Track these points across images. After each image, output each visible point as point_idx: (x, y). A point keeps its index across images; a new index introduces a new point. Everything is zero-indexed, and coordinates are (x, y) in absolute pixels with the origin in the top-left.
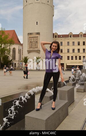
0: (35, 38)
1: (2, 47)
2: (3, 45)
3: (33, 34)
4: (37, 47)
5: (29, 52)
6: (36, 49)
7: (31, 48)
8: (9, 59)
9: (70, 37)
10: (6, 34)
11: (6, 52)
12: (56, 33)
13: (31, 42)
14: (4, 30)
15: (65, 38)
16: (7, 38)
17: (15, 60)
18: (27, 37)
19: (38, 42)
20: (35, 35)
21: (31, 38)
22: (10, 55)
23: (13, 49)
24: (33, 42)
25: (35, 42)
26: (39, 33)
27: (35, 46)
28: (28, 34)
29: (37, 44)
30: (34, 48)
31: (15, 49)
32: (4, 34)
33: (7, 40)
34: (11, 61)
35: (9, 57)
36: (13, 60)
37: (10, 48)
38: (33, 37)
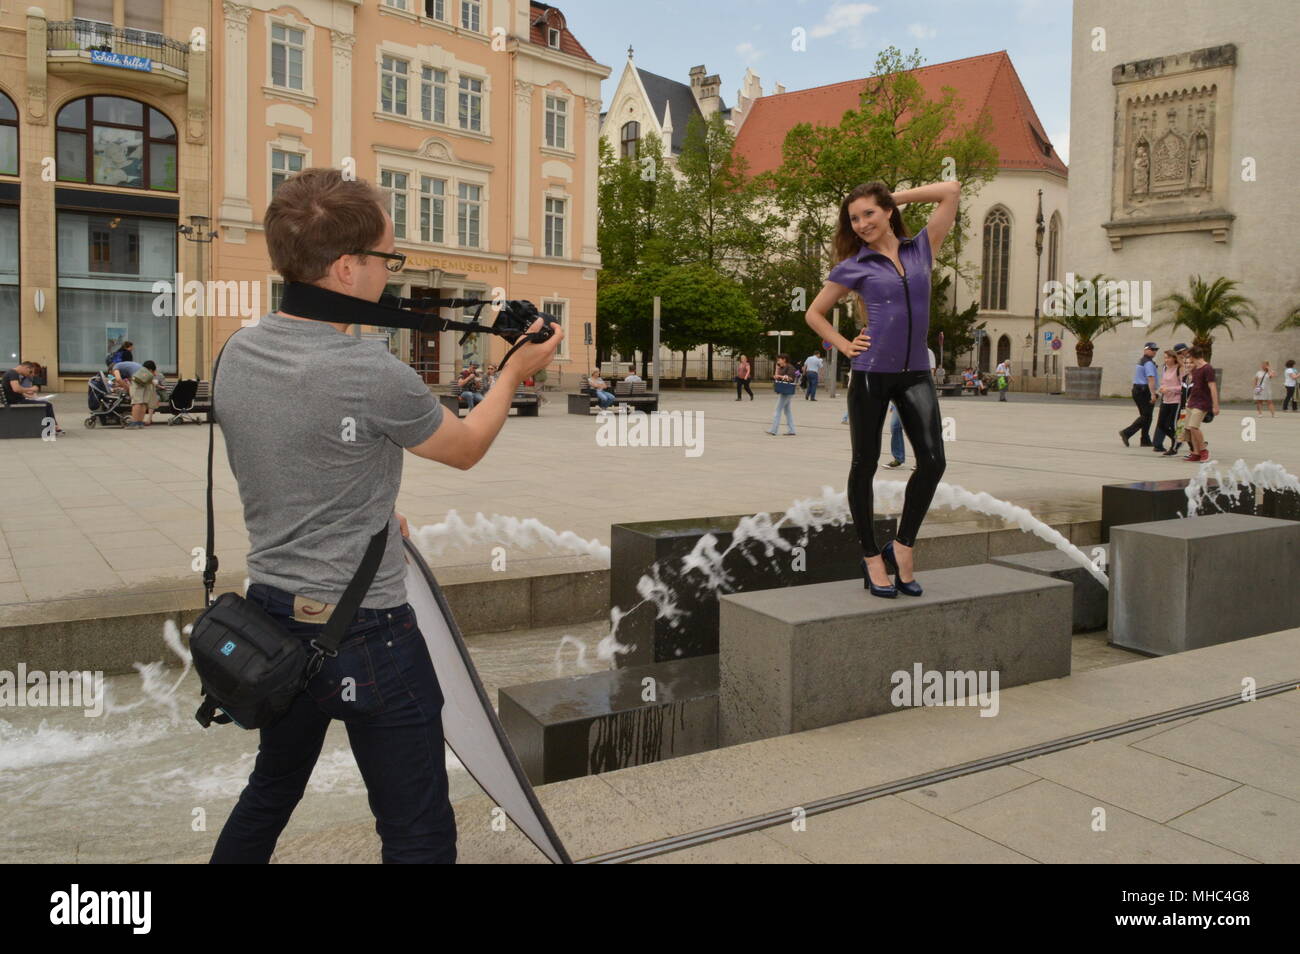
0: (1182, 107)
3: (1169, 70)
4: (1207, 189)
5: (1123, 234)
6: (1194, 206)
7: (1147, 194)
8: (949, 305)
10: (931, 94)
13: (1145, 145)
14: (910, 66)
16: (933, 130)
17: (1003, 306)
18: (1104, 101)
19: (1219, 136)
20: (1188, 72)
21: (1149, 111)
22: (956, 267)
23: (992, 214)
24: (1166, 141)
25: (1184, 138)
26: (1227, 56)
27: (1182, 178)
28: (1120, 70)
29: (1202, 158)
30: (1176, 196)
31: (1004, 218)
32: (910, 101)
33: (941, 141)
34: (966, 321)
35: (953, 283)
36: (989, 306)
37: (962, 211)
38: (1166, 94)
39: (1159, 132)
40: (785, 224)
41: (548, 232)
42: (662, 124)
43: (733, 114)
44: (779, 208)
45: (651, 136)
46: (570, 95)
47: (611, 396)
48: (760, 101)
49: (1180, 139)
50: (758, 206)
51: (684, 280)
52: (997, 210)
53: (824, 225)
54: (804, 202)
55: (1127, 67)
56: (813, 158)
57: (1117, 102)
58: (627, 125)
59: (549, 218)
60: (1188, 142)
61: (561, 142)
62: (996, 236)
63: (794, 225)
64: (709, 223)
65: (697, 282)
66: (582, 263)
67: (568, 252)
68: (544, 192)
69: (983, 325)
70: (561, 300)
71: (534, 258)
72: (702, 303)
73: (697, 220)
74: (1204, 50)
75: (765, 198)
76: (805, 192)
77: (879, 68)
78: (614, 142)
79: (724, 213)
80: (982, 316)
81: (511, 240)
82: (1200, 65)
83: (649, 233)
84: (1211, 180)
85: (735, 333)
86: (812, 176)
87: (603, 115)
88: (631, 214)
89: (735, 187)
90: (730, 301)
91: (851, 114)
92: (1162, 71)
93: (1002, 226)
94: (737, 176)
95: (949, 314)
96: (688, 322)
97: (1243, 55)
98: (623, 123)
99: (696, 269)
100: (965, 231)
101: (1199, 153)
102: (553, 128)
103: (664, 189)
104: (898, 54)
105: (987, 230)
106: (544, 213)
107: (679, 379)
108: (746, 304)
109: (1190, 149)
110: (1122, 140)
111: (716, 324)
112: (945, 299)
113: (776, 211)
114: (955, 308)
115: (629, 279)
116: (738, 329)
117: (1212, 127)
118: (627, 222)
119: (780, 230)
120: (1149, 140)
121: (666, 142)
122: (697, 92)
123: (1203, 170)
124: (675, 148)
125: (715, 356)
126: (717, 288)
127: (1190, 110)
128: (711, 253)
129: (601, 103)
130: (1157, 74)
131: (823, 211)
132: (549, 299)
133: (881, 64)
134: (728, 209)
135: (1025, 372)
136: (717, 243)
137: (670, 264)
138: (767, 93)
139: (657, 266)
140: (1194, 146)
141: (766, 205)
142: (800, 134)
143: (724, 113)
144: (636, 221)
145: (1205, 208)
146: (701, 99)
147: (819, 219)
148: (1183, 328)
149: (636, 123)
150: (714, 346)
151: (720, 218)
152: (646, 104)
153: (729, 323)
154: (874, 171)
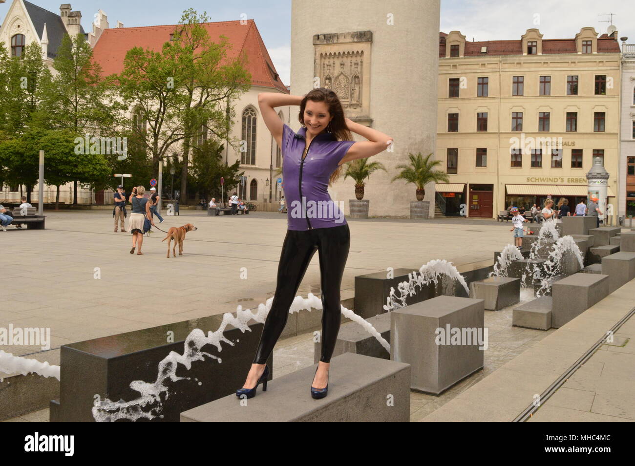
0: (347, 61)
1: (193, 105)
2: (196, 95)
3: (341, 40)
4: (359, 105)
6: (353, 114)
8: (223, 161)
9: (530, 51)
10: (214, 39)
11: (211, 125)
12: (458, 33)
13: (330, 79)
14: (201, 21)
15: (501, 58)
16: (215, 59)
17: (253, 163)
18: (309, 53)
19: (365, 77)
20: (350, 43)
21: (331, 61)
22: (228, 140)
23: (246, 110)
24: (340, 78)
25: (349, 77)
26: (368, 36)
27: (348, 99)
28: (317, 37)
29: (357, 88)
31: (253, 113)
32: (201, 42)
33: (218, 66)
34: (233, 171)
35: (225, 149)
36: (246, 163)
37: (231, 107)
38: (339, 53)
39: (336, 73)
40: (125, 108)
42: (41, 38)
43: (89, 36)
44: (122, 98)
45: (34, 45)
47: (11, 218)
48: (107, 31)
49: (347, 78)
50: (108, 96)
51: (58, 139)
52: (250, 108)
53: (150, 110)
54: (138, 95)
55: (320, 36)
56: (144, 69)
57: (315, 54)
58: (16, 35)
60: (350, 79)
62: (249, 123)
63: (130, 108)
64: (75, 104)
65: (67, 141)
69: (243, 173)
72: (71, 155)
73: (67, 102)
74: (357, 32)
75: (113, 91)
76: (138, 89)
77: (184, 20)
78: (7, 46)
79: (86, 98)
80: (242, 168)
82: (355, 40)
83: (32, 107)
84: (361, 101)
85: (93, 175)
86: (143, 80)
88: (20, 94)
89: (93, 82)
91: (168, 45)
92: (337, 41)
93: (252, 117)
94: (95, 76)
95: (224, 166)
96: (61, 167)
97: (376, 37)
98: (13, 34)
99: (66, 133)
100: (233, 119)
101: (356, 85)
103: (43, 79)
104: (195, 13)
105: (244, 119)
107: (53, 204)
108: (101, 156)
109: (351, 83)
110: (318, 75)
111: (80, 169)
112: (221, 157)
113: (120, 100)
114: (227, 163)
115: (18, 137)
116: (95, 173)
117: (361, 73)
118: (16, 99)
119: (122, 111)
120: (331, 76)
121: (44, 49)
122: (65, 20)
123: (358, 94)
124: (50, 54)
125: (79, 189)
127: (351, 63)
128: (76, 123)
130: (335, 42)
131: (150, 102)
133: (185, 18)
134: (88, 96)
135: (265, 200)
136: (80, 117)
137: (48, 129)
138: (111, 27)
139: (39, 130)
140: (353, 82)
141: (113, 95)
142: (135, 54)
143: (83, 35)
144: (22, 99)
145: (359, 115)
146: (68, 25)
147: (147, 106)
148: (350, 178)
149: (22, 35)
150: (78, 182)
151: (83, 101)
152: (29, 24)
153: (89, 168)
154: (182, 81)
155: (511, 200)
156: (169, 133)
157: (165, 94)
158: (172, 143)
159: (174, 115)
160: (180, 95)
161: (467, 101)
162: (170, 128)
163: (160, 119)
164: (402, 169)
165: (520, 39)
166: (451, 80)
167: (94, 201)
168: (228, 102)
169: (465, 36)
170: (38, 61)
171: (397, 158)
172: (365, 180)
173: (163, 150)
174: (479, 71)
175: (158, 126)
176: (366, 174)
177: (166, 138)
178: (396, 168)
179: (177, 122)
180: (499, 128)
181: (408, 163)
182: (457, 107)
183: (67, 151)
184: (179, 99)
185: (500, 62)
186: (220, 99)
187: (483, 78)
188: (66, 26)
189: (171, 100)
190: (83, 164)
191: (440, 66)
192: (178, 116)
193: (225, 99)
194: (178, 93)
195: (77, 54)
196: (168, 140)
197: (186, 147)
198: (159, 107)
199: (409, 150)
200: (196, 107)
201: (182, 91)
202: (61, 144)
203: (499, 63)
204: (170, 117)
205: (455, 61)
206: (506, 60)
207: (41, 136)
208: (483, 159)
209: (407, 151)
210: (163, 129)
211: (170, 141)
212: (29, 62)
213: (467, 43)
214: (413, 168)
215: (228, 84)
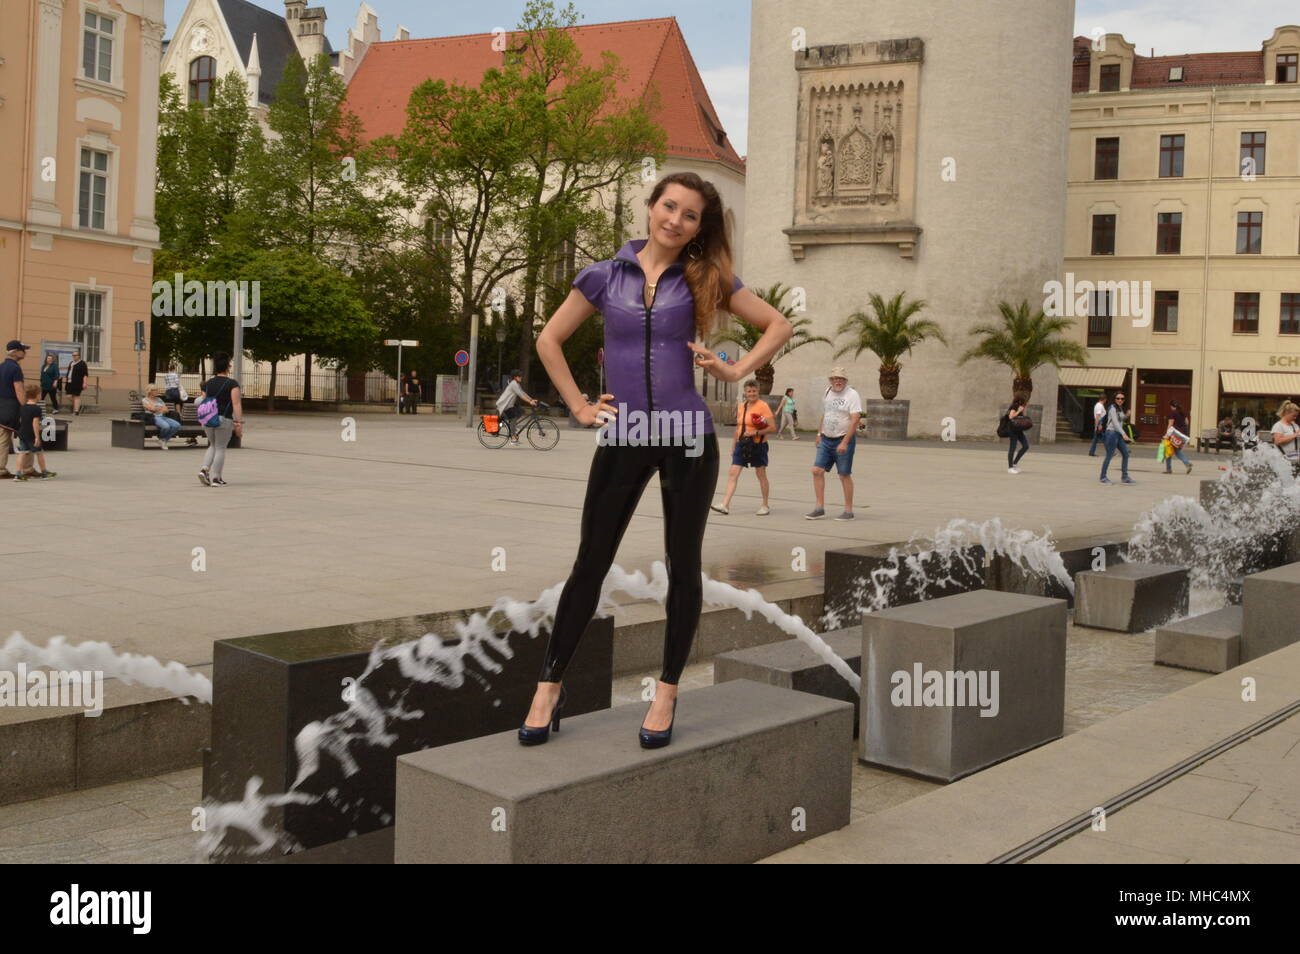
0: (868, 103)
1: (546, 197)
2: (553, 177)
3: (856, 58)
4: (892, 197)
5: (806, 242)
6: (880, 215)
7: (832, 198)
9: (1281, 76)
10: (589, 59)
11: (583, 239)
12: (1118, 38)
13: (830, 142)
14: (564, 23)
15: (1214, 91)
16: (591, 102)
18: (786, 88)
19: (906, 138)
20: (874, 64)
21: (834, 103)
24: (851, 138)
25: (871, 137)
26: (914, 50)
27: (868, 183)
28: (804, 54)
29: (888, 161)
30: (862, 203)
32: (564, 65)
37: (624, 203)
38: (852, 86)
39: (844, 129)
40: (409, 204)
41: (84, 195)
42: (246, 62)
43: (342, 59)
44: (402, 184)
45: (232, 78)
46: (122, 13)
47: (176, 423)
48: (377, 47)
49: (867, 139)
50: (375, 179)
51: (275, 269)
53: (458, 209)
54: (434, 178)
55: (811, 51)
56: (447, 124)
57: (800, 90)
58: (198, 59)
59: (85, 176)
60: (874, 142)
61: (106, 74)
63: (420, 206)
64: (309, 199)
65: (292, 272)
66: (133, 239)
67: (111, 224)
68: (78, 139)
70: (101, 288)
71: (63, 228)
72: (300, 300)
73: (294, 193)
74: (890, 41)
75: (384, 170)
76: (436, 166)
77: (528, 21)
78: (181, 81)
79: (330, 186)
81: (27, 200)
82: (887, 58)
83: (227, 204)
84: (898, 189)
85: (344, 340)
86: (444, 147)
87: (166, 43)
88: (204, 176)
89: (345, 152)
90: (335, 300)
91: (494, 75)
92: (848, 60)
94: (349, 140)
96: (281, 325)
97: (931, 52)
98: (192, 56)
99: (291, 256)
100: (627, 228)
101: (886, 155)
102: (94, 55)
103: (249, 148)
104: (550, 6)
106: (78, 169)
107: (265, 399)
108: (358, 304)
109: (876, 151)
110: (805, 134)
111: (317, 329)
113: (397, 187)
115: (198, 264)
116: (347, 336)
117: (898, 128)
118: (197, 188)
119: (403, 212)
120: (833, 136)
121: (252, 86)
122: (294, 26)
123: (889, 175)
124: (263, 97)
125: (315, 368)
126: (319, 282)
127: (877, 106)
128: (311, 236)
129: (165, 27)
130: (843, 62)
131: (458, 193)
132: (82, 286)
133: (530, 17)
134: (335, 180)
136: (319, 223)
137: (257, 247)
139: (239, 248)
140: (880, 148)
141: (385, 178)
142: (430, 93)
143: (330, 56)
144: (208, 188)
145: (891, 218)
146: (300, 36)
147: (452, 201)
148: (869, 353)
149: (211, 58)
150: (314, 357)
151: (324, 191)
152: (225, 37)
153: (335, 327)
154: (523, 147)
155: (1233, 407)
156: (496, 257)
157: (488, 175)
158: (501, 276)
159: (506, 218)
160: (519, 178)
161: (1135, 188)
162: (497, 246)
163: (477, 228)
164: (985, 336)
165: (1259, 48)
166: (1099, 141)
167: (345, 395)
168: (619, 192)
169: (1134, 46)
170: (241, 110)
171: (974, 312)
172: (901, 359)
173: (483, 291)
174: (1164, 121)
175: (474, 241)
176: (904, 345)
177: (489, 267)
178: (971, 334)
179: (512, 233)
180: (1208, 246)
181: (997, 321)
182: (1113, 201)
183: (292, 291)
184: (518, 186)
185: (1213, 100)
186: (600, 185)
187: (1173, 137)
188: (295, 38)
189: (500, 188)
190: (323, 319)
191: (1072, 111)
192: (515, 221)
193: (613, 185)
194: (515, 174)
195: (316, 94)
196: (492, 271)
197: (530, 285)
198: (476, 201)
199: (1000, 293)
200: (551, 203)
201: (522, 168)
202: (280, 278)
203: (1209, 103)
204: (498, 222)
205: (1111, 99)
206: (1227, 96)
207: (243, 262)
208: (1169, 315)
209: (995, 296)
210: (483, 248)
211: (497, 273)
212: (222, 113)
213: (1137, 61)
214: (1009, 335)
215: (618, 154)
